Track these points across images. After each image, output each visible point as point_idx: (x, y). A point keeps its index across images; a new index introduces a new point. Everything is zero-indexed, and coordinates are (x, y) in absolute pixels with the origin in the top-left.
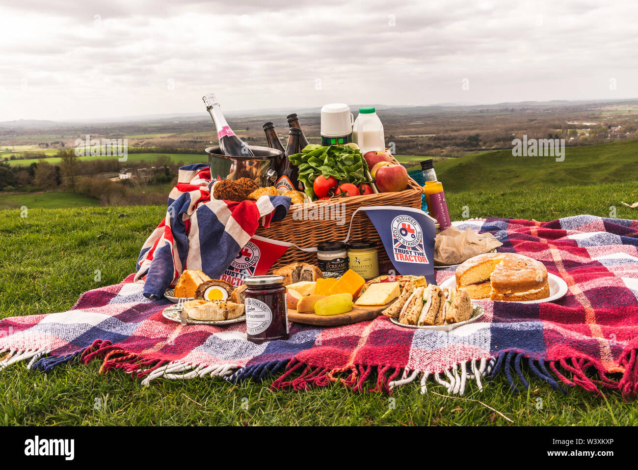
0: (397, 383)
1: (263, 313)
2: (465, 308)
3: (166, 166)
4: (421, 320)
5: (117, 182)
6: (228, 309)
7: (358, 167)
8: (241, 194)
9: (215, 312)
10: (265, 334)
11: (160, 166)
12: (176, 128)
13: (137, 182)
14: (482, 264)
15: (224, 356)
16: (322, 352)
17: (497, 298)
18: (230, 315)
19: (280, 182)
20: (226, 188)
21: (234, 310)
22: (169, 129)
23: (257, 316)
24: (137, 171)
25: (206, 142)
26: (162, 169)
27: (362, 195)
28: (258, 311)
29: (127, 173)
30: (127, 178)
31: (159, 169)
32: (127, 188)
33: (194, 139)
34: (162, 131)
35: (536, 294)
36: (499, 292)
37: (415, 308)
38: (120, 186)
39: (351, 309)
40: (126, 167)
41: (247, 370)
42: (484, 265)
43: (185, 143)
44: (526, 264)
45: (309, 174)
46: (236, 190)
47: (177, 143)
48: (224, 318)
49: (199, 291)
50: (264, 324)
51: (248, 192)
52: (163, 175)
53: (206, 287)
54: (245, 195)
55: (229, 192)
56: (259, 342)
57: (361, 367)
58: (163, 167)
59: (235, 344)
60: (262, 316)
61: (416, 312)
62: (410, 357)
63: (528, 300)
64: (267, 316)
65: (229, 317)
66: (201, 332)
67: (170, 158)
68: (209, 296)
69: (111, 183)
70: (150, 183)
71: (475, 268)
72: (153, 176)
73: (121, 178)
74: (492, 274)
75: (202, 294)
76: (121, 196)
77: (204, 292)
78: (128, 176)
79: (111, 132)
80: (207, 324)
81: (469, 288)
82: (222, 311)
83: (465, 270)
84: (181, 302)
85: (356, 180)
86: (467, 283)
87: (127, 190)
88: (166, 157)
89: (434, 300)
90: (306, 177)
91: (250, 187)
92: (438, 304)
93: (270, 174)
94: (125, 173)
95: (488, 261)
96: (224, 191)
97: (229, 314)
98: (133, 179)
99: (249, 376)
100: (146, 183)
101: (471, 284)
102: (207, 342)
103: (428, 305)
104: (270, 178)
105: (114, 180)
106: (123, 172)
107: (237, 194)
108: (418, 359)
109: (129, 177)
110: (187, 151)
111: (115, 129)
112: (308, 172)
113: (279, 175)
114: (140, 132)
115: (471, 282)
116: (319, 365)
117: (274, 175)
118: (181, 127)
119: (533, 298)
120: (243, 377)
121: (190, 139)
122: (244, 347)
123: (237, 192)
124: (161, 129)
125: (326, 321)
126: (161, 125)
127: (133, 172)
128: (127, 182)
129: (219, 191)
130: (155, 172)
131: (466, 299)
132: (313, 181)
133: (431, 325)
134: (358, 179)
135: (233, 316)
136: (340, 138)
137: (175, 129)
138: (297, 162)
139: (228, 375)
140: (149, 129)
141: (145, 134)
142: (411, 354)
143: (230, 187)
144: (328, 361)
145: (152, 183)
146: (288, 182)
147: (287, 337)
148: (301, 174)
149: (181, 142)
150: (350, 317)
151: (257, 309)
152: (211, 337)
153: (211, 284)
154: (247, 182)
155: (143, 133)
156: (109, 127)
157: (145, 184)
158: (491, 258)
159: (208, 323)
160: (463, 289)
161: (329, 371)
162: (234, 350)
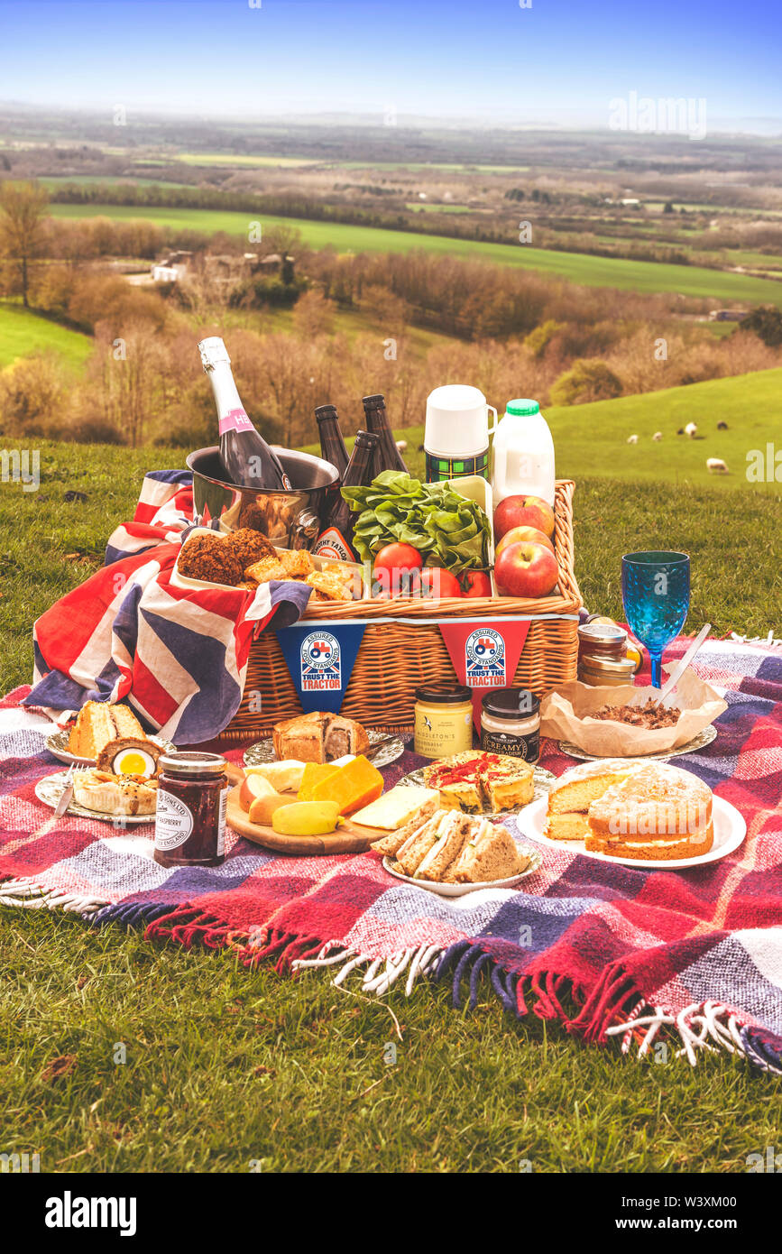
0: (305, 963)
1: (179, 818)
2: (500, 859)
3: (284, 255)
4: (421, 869)
5: (146, 289)
6: (140, 797)
7: (469, 536)
8: (230, 567)
9: (117, 800)
10: (181, 852)
11: (268, 254)
12: (326, 143)
13: (198, 290)
14: (592, 779)
15: (101, 880)
16: (233, 899)
17: (595, 845)
18: (140, 809)
19: (325, 538)
20: (201, 554)
21: (149, 801)
22: (304, 145)
23: (169, 822)
24: (203, 263)
25: (410, 193)
26: (275, 264)
27: (463, 596)
28: (171, 813)
29: (175, 265)
30: (173, 279)
31: (264, 261)
32: (170, 308)
33: (375, 180)
34: (286, 149)
35: (668, 848)
36: (599, 836)
37: (419, 848)
38: (153, 299)
39: (334, 829)
40: (173, 247)
41: (116, 909)
42: (596, 782)
43: (349, 190)
44: (666, 792)
45: (371, 537)
46: (219, 560)
47: (325, 188)
48: (130, 812)
49: (106, 756)
50: (181, 834)
51: (246, 562)
52: (274, 280)
53: (119, 749)
54: (237, 568)
55: (205, 563)
56: (167, 865)
57: (274, 934)
58: (275, 258)
59: (129, 863)
60: (176, 823)
61: (418, 854)
62: (354, 928)
63: (650, 859)
64: (186, 824)
65: (139, 812)
66: (81, 833)
67: (298, 234)
68: (122, 766)
69: (125, 289)
70: (235, 302)
71: (580, 785)
72: (249, 281)
73: (157, 277)
74: (593, 803)
75: (110, 760)
76: (153, 328)
77: (114, 758)
78: (175, 273)
79: (144, 141)
80: (97, 820)
81: (566, 818)
82: (127, 800)
83: (561, 786)
84: (75, 767)
85: (458, 562)
86: (564, 810)
87: (169, 316)
88: (289, 230)
89: (451, 838)
90: (366, 540)
91: (255, 550)
92: (457, 847)
93: (306, 521)
94: (169, 265)
95: (605, 776)
96: (197, 560)
97: (140, 807)
98: (189, 284)
99: (112, 920)
100: (225, 298)
101: (570, 812)
102: (86, 852)
103: (440, 844)
104: (303, 530)
105: (136, 280)
106: (165, 262)
107: (220, 567)
108: (364, 933)
109: (180, 277)
110: (352, 215)
111: (152, 131)
112: (371, 531)
113: (323, 526)
114: (222, 146)
115: (571, 808)
116: (221, 916)
117: (313, 524)
118: (338, 143)
119: (660, 854)
120: (107, 918)
121: (363, 182)
122: (139, 870)
123: (221, 563)
124: (284, 144)
125: (282, 844)
126: (284, 132)
127: (193, 263)
128: (173, 292)
129: (188, 558)
130: (257, 268)
131: (503, 844)
132: (377, 552)
133: (433, 880)
134: (464, 559)
135: (147, 810)
136: (457, 461)
137: (324, 147)
138: (359, 506)
139: (89, 912)
140: (249, 140)
141: (236, 153)
142: (358, 923)
143: (208, 553)
144: (237, 914)
145: (243, 302)
146: (340, 542)
147: (218, 861)
148: (359, 534)
149: (336, 187)
150: (322, 844)
151: (170, 810)
152: (95, 844)
153: (128, 745)
154: (251, 539)
155: (232, 150)
156: (138, 125)
157: (222, 302)
158: (615, 770)
159: (99, 817)
160: (554, 818)
161: (233, 929)
162: (123, 872)
